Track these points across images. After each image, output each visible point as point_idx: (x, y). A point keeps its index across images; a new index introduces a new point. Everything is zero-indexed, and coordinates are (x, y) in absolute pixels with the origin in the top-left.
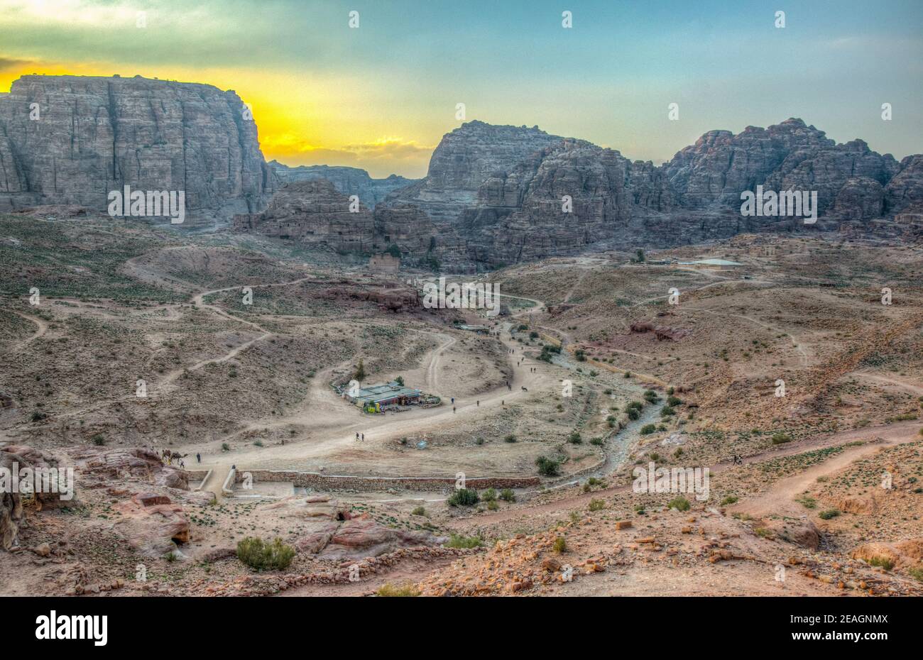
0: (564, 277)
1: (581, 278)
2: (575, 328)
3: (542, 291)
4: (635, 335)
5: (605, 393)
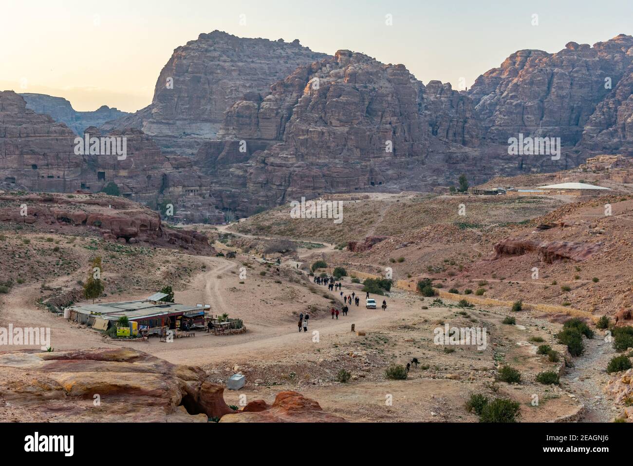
0: (359, 212)
1: (383, 213)
2: (402, 260)
3: (329, 231)
4: (506, 260)
5: (505, 322)
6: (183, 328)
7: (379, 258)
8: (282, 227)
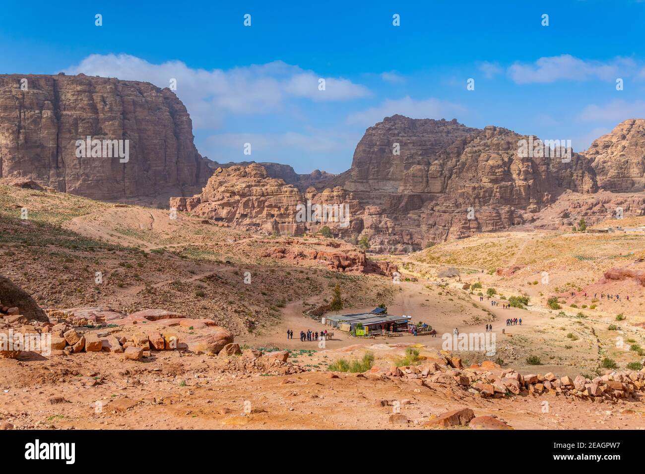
1: (522, 247)
6: (395, 330)
7: (519, 281)
8: (448, 258)
